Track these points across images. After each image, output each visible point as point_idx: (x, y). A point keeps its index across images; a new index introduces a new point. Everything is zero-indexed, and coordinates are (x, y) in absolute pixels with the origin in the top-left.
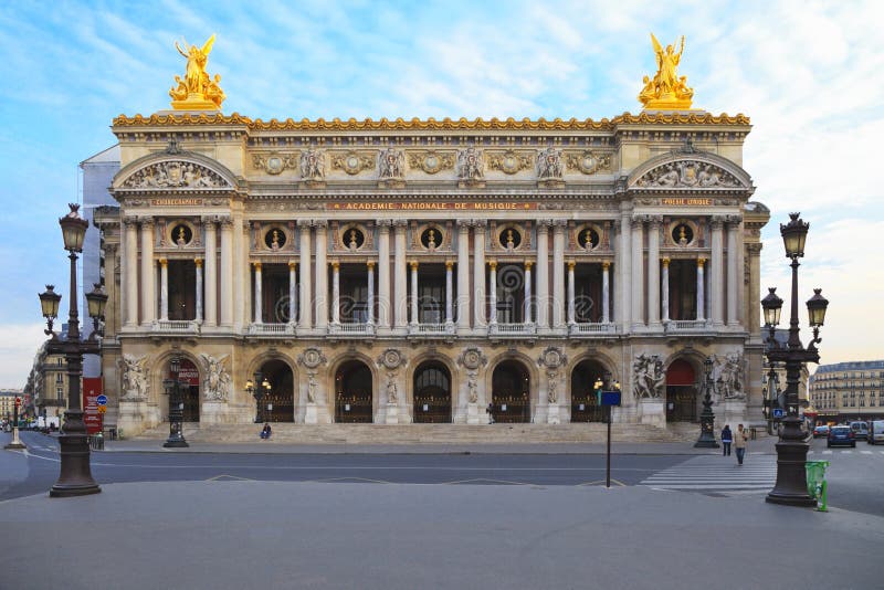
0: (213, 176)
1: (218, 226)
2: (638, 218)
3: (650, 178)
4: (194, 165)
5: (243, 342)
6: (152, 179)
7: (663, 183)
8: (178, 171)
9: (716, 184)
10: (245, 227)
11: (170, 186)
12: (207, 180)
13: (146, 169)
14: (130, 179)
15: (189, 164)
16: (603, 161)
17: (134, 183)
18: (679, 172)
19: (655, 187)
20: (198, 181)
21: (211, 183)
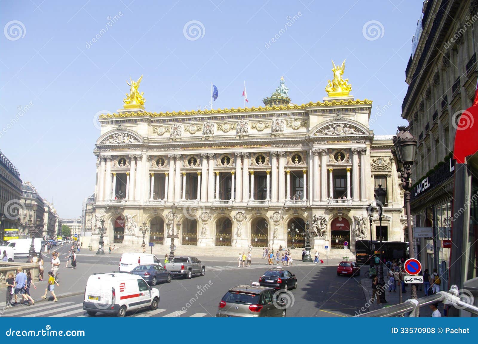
0: (135, 138)
1: (136, 159)
2: (315, 150)
3: (320, 131)
4: (127, 134)
5: (144, 209)
6: (111, 140)
7: (326, 134)
8: (121, 137)
9: (352, 133)
10: (147, 158)
11: (118, 143)
12: (132, 140)
13: (109, 136)
14: (103, 141)
15: (125, 134)
16: (303, 123)
17: (104, 142)
18: (334, 128)
19: (322, 136)
20: (128, 141)
21: (134, 141)
